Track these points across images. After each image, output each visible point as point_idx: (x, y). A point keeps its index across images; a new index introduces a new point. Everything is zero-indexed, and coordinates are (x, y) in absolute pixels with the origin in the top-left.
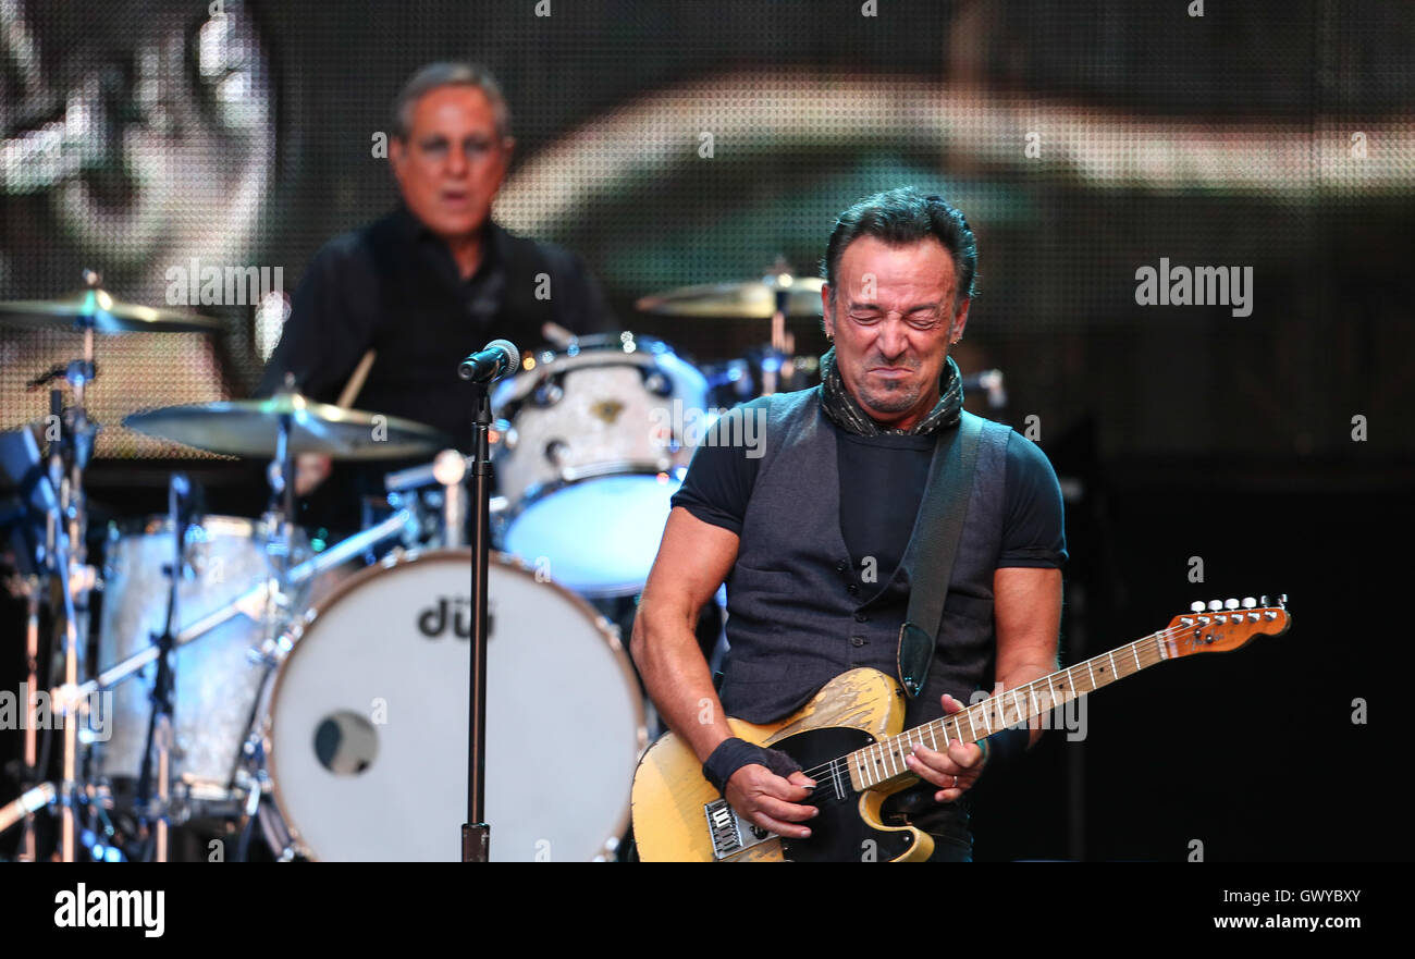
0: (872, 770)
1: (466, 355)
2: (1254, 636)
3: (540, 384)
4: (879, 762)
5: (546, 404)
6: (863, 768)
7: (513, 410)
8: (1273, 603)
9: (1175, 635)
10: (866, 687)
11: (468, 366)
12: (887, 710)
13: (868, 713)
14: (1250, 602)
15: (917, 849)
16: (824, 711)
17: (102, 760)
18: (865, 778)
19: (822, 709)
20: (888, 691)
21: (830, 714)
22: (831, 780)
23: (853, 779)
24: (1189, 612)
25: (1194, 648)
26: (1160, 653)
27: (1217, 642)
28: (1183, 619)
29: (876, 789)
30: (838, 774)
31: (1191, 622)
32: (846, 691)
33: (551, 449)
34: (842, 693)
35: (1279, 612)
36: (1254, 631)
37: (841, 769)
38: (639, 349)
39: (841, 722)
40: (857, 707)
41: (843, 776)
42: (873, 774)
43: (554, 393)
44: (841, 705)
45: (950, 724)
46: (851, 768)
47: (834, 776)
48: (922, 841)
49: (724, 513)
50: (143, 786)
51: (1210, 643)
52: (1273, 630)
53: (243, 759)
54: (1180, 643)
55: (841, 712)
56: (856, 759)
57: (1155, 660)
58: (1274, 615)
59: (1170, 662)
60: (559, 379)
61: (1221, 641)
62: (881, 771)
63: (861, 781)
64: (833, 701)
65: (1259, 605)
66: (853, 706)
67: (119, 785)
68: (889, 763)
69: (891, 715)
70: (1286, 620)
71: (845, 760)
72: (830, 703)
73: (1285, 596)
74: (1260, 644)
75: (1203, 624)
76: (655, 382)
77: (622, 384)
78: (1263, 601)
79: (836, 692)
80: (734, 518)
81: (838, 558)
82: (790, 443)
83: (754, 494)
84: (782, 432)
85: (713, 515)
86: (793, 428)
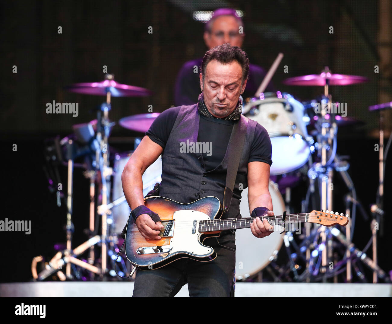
3: (252, 108)
5: (253, 115)
17: (115, 229)
38: (283, 97)
43: (256, 111)
49: (159, 140)
60: (257, 107)
76: (288, 107)
77: (277, 108)
80: (161, 141)
81: (198, 155)
82: (184, 120)
83: (171, 134)
84: (182, 116)
85: (155, 139)
86: (186, 115)
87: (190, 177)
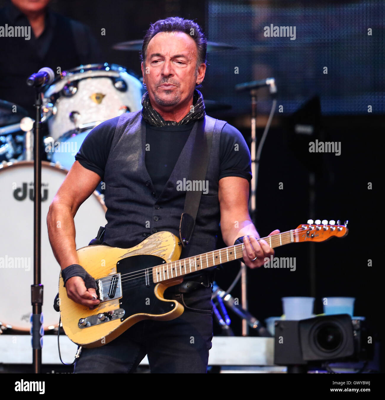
0: (162, 274)
1: (30, 75)
2: (332, 237)
4: (166, 271)
5: (70, 95)
6: (158, 273)
7: (55, 98)
8: (342, 224)
9: (299, 232)
10: (166, 239)
11: (31, 80)
12: (173, 250)
13: (164, 250)
14: (332, 222)
15: (176, 310)
16: (147, 248)
18: (159, 278)
19: (146, 247)
20: (175, 242)
21: (148, 249)
22: (145, 277)
23: (154, 277)
24: (306, 223)
25: (306, 239)
26: (291, 239)
27: (315, 237)
28: (303, 226)
29: (163, 283)
30: (148, 274)
31: (306, 228)
32: (157, 240)
33: (72, 115)
34: (155, 241)
35: (344, 228)
36: (332, 234)
37: (149, 273)
39: (153, 253)
40: (160, 247)
41: (150, 275)
42: (162, 276)
43: (74, 90)
44: (154, 246)
45: (198, 259)
46: (153, 272)
47: (146, 275)
48: (179, 307)
49: (94, 165)
51: (313, 237)
52: (340, 235)
54: (300, 236)
55: (153, 249)
56: (156, 270)
57: (288, 242)
58: (341, 229)
59: (294, 244)
60: (75, 84)
61: (317, 237)
62: (166, 275)
63: (157, 279)
64: (151, 244)
65: (336, 224)
66: (159, 247)
68: (170, 272)
69: (175, 253)
70: (346, 231)
71: (152, 269)
72: (149, 244)
73: (347, 222)
74: (334, 240)
75: (311, 229)
76: (119, 84)
77: (104, 86)
78: (338, 223)
79: (153, 240)
80: (97, 167)
81: (146, 180)
82: (126, 133)
83: (110, 155)
84: (123, 129)
85: (89, 165)
86: (128, 126)
87: (139, 211)
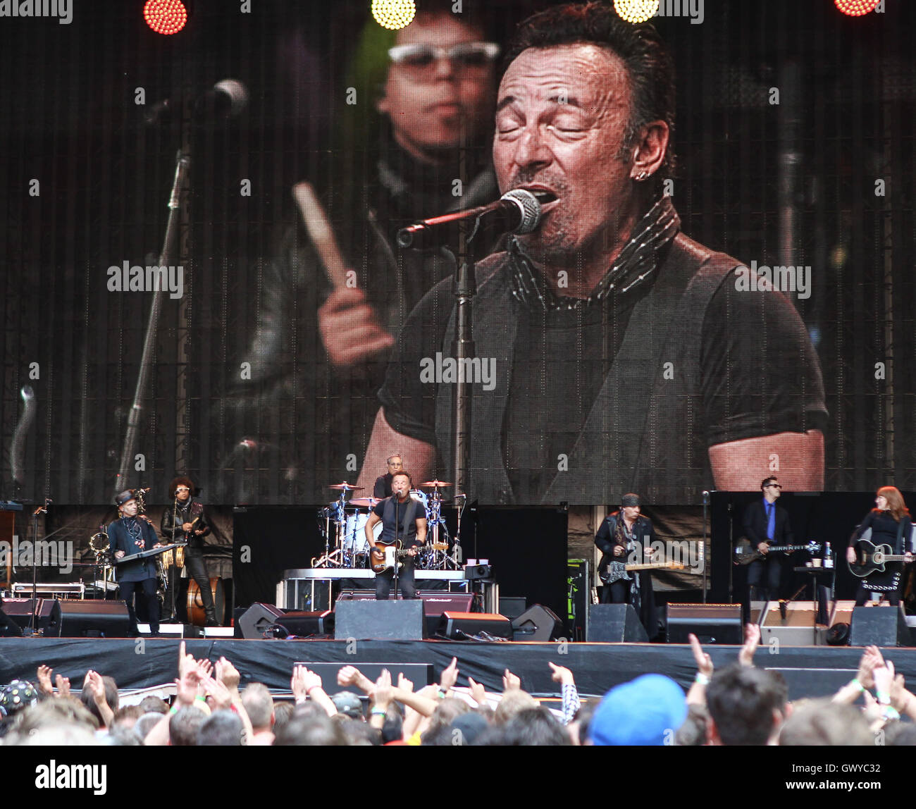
50: (352, 549)
53: (365, 546)
67: (349, 549)
